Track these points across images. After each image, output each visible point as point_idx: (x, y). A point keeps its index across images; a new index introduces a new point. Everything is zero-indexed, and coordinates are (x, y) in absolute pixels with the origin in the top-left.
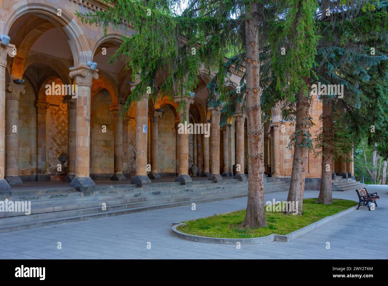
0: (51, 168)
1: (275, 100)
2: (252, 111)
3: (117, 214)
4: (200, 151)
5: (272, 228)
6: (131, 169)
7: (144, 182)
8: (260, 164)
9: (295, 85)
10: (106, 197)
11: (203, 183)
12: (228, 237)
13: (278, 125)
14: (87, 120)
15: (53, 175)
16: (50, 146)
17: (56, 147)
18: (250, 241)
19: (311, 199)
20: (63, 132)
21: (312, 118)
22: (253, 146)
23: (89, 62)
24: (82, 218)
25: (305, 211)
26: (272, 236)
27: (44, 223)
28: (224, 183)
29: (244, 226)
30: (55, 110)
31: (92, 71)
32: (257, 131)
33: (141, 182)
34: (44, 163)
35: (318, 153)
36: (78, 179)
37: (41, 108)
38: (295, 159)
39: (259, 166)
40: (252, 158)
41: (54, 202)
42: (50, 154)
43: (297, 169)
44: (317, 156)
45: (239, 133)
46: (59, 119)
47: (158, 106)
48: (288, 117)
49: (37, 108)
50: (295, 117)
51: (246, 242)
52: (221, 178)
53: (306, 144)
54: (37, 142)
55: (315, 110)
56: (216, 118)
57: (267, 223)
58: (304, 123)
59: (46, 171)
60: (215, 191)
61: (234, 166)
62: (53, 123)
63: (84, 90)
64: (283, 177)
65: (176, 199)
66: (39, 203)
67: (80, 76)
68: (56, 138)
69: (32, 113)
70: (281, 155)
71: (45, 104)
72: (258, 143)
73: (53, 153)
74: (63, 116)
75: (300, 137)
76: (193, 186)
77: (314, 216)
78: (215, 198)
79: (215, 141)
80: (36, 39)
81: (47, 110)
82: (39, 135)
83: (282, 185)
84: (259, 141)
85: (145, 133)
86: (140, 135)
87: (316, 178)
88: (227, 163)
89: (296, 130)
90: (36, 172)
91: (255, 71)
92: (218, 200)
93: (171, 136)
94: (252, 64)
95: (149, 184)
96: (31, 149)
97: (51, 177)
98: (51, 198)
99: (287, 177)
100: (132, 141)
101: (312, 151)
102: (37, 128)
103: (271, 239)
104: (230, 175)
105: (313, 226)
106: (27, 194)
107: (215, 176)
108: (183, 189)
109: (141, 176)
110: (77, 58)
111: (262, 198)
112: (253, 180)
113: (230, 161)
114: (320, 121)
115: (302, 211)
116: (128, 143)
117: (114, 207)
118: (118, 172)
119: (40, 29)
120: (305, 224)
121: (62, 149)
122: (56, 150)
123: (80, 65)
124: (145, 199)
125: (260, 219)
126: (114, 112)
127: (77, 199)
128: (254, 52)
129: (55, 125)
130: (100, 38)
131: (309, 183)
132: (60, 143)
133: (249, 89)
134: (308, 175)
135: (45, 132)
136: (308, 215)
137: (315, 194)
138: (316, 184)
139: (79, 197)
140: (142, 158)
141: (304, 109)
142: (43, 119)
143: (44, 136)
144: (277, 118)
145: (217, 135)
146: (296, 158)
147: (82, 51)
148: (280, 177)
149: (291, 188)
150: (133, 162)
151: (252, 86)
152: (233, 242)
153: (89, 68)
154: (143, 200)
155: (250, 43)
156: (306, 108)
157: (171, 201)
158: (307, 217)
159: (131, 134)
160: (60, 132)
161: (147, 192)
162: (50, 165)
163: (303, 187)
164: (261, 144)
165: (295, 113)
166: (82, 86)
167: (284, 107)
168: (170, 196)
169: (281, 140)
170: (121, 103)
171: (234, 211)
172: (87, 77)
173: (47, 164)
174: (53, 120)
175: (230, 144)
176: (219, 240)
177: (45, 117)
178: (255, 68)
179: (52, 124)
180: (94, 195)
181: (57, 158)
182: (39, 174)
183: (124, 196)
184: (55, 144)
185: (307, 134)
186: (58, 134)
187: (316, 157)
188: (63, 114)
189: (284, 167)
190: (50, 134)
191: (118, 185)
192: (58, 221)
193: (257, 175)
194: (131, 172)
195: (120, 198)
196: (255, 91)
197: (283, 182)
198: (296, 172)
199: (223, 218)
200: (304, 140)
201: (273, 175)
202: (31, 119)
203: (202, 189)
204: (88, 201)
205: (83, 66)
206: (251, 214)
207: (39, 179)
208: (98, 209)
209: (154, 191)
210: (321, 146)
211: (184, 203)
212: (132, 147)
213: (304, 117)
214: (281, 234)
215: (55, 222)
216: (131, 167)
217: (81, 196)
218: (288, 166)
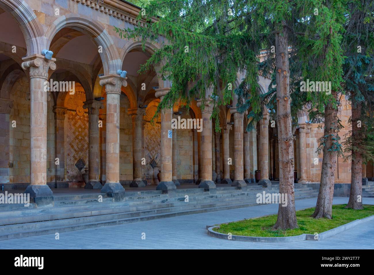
0: (69, 174)
1: (302, 103)
2: (283, 118)
3: (148, 219)
4: (218, 156)
5: (303, 230)
6: (147, 175)
7: (169, 188)
8: (291, 168)
9: (324, 98)
10: (136, 203)
11: (227, 190)
12: (262, 236)
13: (304, 126)
14: (117, 127)
15: (70, 182)
16: (68, 152)
17: (73, 153)
18: (284, 239)
19: (340, 205)
20: (80, 138)
21: (341, 121)
22: (284, 151)
23: (119, 71)
24: (118, 222)
25: (334, 215)
26: (304, 236)
27: (86, 225)
28: (248, 190)
29: (276, 228)
30: (72, 115)
31: (122, 79)
32: (288, 137)
33: (166, 188)
34: (62, 169)
35: (347, 158)
36: (109, 185)
37: (59, 113)
38: (324, 164)
39: (290, 171)
40: (283, 163)
41: (90, 207)
42: (68, 160)
43: (326, 174)
44: (347, 160)
45: (263, 136)
46: (76, 124)
47: (176, 109)
48: (315, 119)
49: (55, 113)
50: (324, 120)
51: (280, 240)
52: (245, 184)
53: (335, 149)
54: (56, 148)
55: (344, 110)
56: (239, 121)
57: (298, 225)
58: (333, 128)
59: (64, 178)
60: (240, 198)
61: (256, 171)
62: (71, 128)
63: (114, 98)
64: (310, 183)
65: (202, 205)
66: (78, 208)
67: (111, 84)
68: (73, 144)
69: (51, 119)
70: (309, 159)
71: (63, 110)
72: (288, 149)
73: (71, 159)
74: (79, 121)
75: (329, 141)
76: (218, 192)
77: (343, 219)
78: (240, 205)
79: (239, 145)
80: (62, 47)
81: (65, 115)
82: (57, 141)
83: (310, 191)
84: (289, 147)
85: (170, 139)
86: (166, 140)
87: (346, 184)
88: (248, 168)
89: (325, 135)
90: (55, 178)
91: (285, 80)
92: (243, 206)
93: (187, 140)
94: (282, 74)
95: (174, 190)
96: (50, 156)
97: (70, 184)
98: (87, 203)
99: (314, 183)
100: (148, 146)
101: (341, 155)
102: (56, 134)
103: (303, 238)
104: (252, 181)
105: (342, 228)
106: (66, 199)
107: (239, 182)
108: (208, 196)
109: (166, 182)
110: (107, 67)
111: (293, 201)
112: (284, 184)
113: (252, 166)
114: (350, 124)
115: (331, 215)
116: (144, 148)
117: (144, 212)
118: (137, 179)
119: (67, 37)
120: (334, 226)
121: (79, 155)
122: (74, 157)
123: (110, 74)
124: (172, 205)
125: (291, 221)
126: (133, 116)
127: (110, 204)
128: (284, 62)
129: (73, 131)
130: (128, 46)
131: (338, 189)
132: (77, 149)
133: (280, 97)
134: (337, 180)
135: (63, 138)
136: (338, 219)
137: (345, 201)
138: (346, 190)
139: (111, 202)
140: (167, 164)
141: (332, 114)
142: (61, 125)
143: (63, 142)
144: (304, 119)
145: (241, 139)
146: (325, 162)
147: (112, 60)
148: (307, 183)
149: (320, 193)
150: (149, 168)
151: (283, 95)
152: (268, 240)
153: (119, 76)
154: (170, 205)
155: (281, 54)
156: (334, 112)
157: (197, 207)
158: (337, 220)
159: (146, 138)
160: (77, 138)
161: (174, 199)
162: (68, 172)
163: (332, 191)
164: (291, 149)
165: (323, 115)
166: (112, 94)
167: (311, 109)
168: (195, 202)
169: (308, 143)
170: (140, 107)
171: (263, 216)
172: (117, 85)
173: (65, 171)
174: (70, 125)
175: (252, 148)
176: (256, 239)
177: (63, 123)
178: (285, 77)
179: (69, 130)
180: (124, 200)
181: (74, 165)
182: (58, 181)
183: (152, 201)
184: (72, 150)
185: (336, 138)
186: (75, 140)
187: (345, 161)
188: (80, 119)
189: (311, 172)
190: (68, 140)
191: (145, 191)
192: (98, 224)
193: (288, 179)
194: (147, 179)
195: (149, 204)
196: (285, 99)
197: (310, 188)
198: (325, 176)
199: (254, 222)
200: (332, 144)
201: (299, 181)
202: (50, 125)
203: (226, 195)
204: (120, 206)
205: (113, 75)
206: (283, 216)
207: (58, 186)
208: (131, 214)
209: (180, 197)
210: (350, 150)
211: (210, 209)
212: (148, 152)
213: (333, 122)
214: (312, 234)
215: (95, 225)
216: (147, 173)
217: (112, 202)
218: (316, 171)
